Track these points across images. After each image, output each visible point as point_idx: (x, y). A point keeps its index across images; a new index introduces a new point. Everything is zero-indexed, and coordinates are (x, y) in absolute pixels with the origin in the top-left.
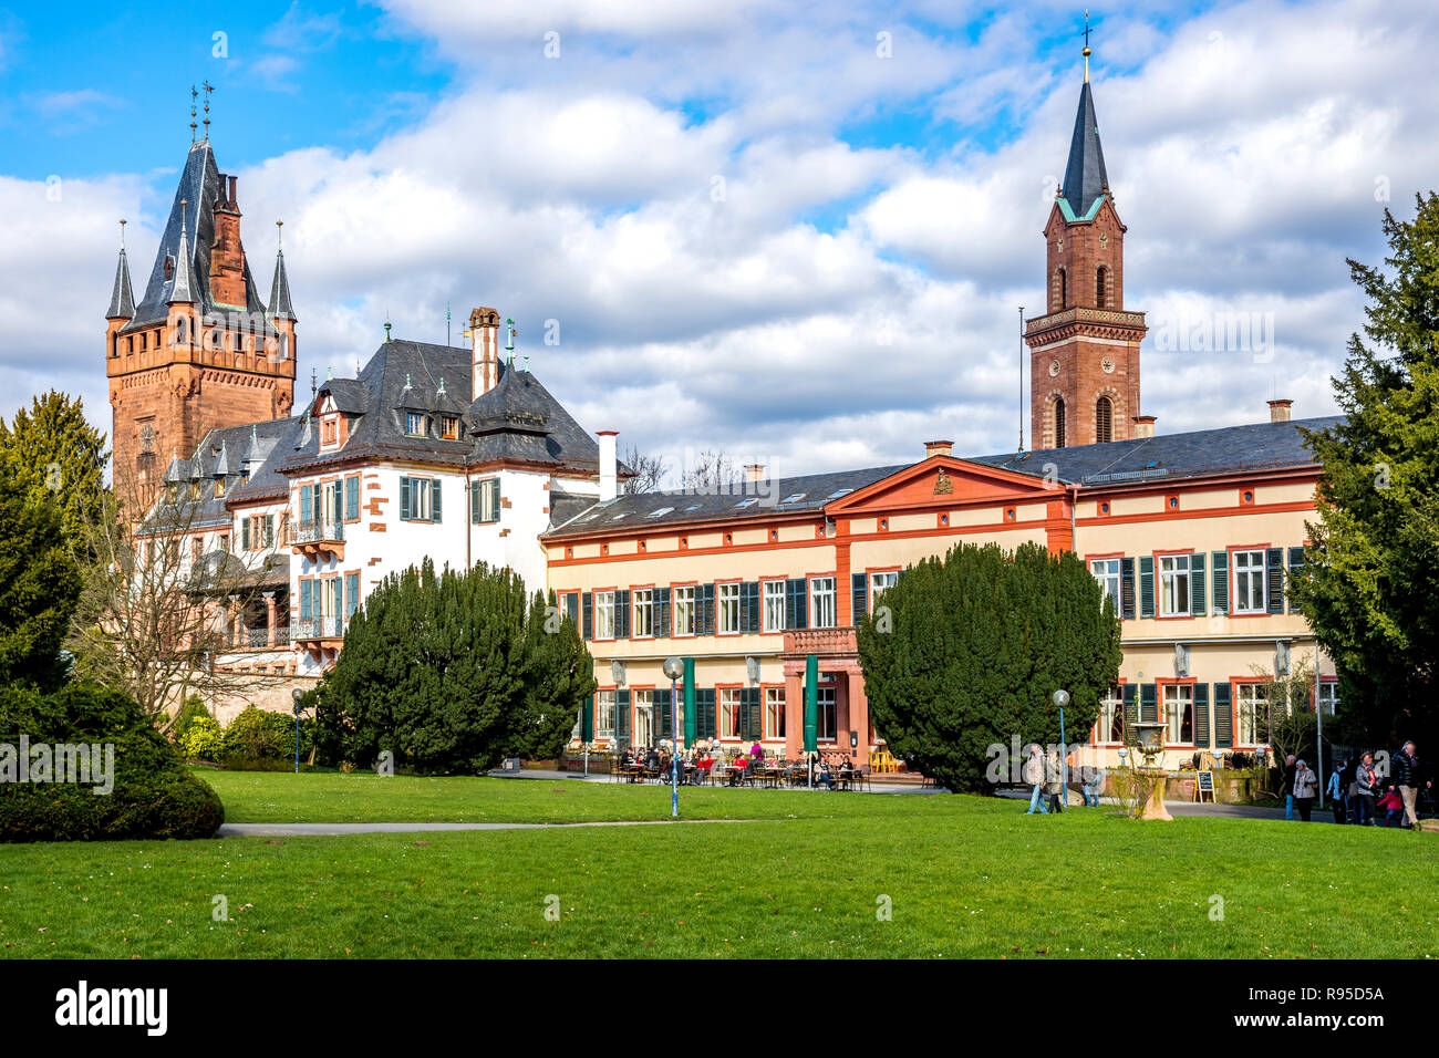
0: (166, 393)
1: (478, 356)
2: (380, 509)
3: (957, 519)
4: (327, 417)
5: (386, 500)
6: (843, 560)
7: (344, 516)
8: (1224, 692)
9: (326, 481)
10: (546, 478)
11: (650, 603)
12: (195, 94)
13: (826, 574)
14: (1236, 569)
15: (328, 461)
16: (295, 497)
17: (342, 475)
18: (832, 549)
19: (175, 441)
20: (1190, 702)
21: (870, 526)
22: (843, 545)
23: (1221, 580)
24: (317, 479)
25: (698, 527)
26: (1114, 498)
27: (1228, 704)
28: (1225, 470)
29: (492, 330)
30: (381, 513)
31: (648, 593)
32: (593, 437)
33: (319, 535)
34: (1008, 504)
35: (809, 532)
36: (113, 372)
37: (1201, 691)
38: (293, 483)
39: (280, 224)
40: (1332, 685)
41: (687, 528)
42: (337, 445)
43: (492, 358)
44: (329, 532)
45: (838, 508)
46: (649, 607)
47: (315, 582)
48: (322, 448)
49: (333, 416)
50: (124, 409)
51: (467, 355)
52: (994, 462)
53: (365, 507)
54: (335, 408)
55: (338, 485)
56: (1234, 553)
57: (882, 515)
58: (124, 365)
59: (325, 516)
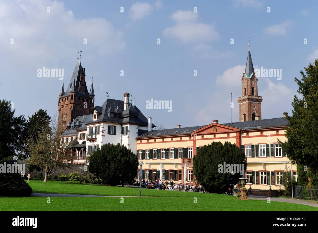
0: (69, 109)
1: (125, 102)
2: (104, 132)
3: (218, 136)
4: (95, 114)
5: (105, 130)
6: (195, 144)
7: (97, 133)
8: (273, 173)
9: (94, 126)
10: (137, 126)
11: (156, 152)
12: (79, 52)
13: (191, 147)
14: (276, 148)
15: (94, 122)
16: (88, 129)
17: (97, 125)
18: (193, 142)
19: (69, 119)
20: (266, 175)
21: (200, 137)
22: (195, 141)
23: (272, 150)
24: (92, 126)
25: (166, 137)
26: (250, 132)
27: (274, 176)
28: (273, 127)
29: (128, 97)
30: (104, 133)
31: (156, 150)
32: (147, 119)
33: (92, 137)
34: (228, 133)
35: (188, 138)
36: (59, 105)
37: (268, 173)
38: (88, 126)
39: (93, 77)
40: (296, 173)
41: (164, 137)
42: (96, 119)
43: (128, 103)
44: (94, 136)
45: (194, 133)
46: (156, 153)
47: (91, 146)
48: (94, 120)
49: (96, 113)
50: (61, 112)
51: (123, 102)
52: (226, 125)
53: (101, 132)
54: (96, 112)
55: (96, 127)
56: (275, 144)
57: (203, 135)
58: (61, 104)
59: (93, 133)
